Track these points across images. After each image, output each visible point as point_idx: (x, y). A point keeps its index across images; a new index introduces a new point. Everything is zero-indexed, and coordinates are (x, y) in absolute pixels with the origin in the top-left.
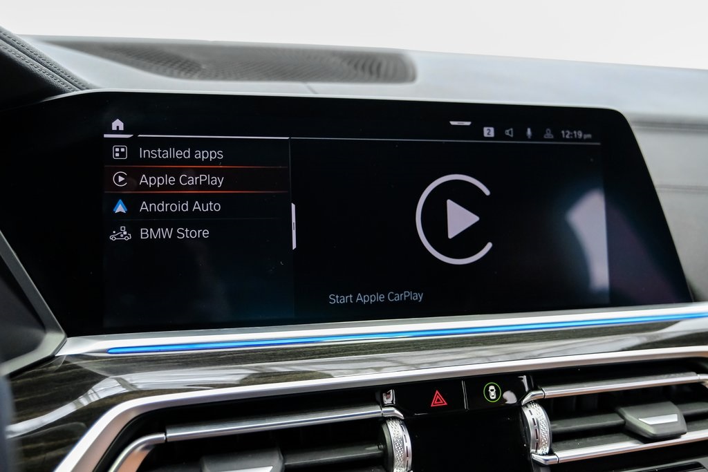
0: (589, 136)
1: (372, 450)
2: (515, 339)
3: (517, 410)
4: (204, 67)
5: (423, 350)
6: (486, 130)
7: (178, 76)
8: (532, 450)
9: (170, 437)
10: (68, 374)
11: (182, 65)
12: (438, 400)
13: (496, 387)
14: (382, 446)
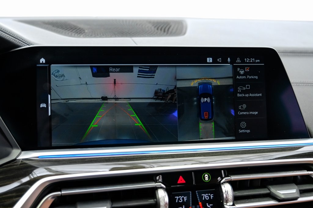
0: (259, 61)
1: (151, 201)
2: (219, 154)
4: (86, 31)
6: (208, 59)
7: (74, 37)
8: (225, 204)
9: (63, 194)
11: (77, 30)
12: (181, 180)
13: (208, 175)
14: (155, 200)
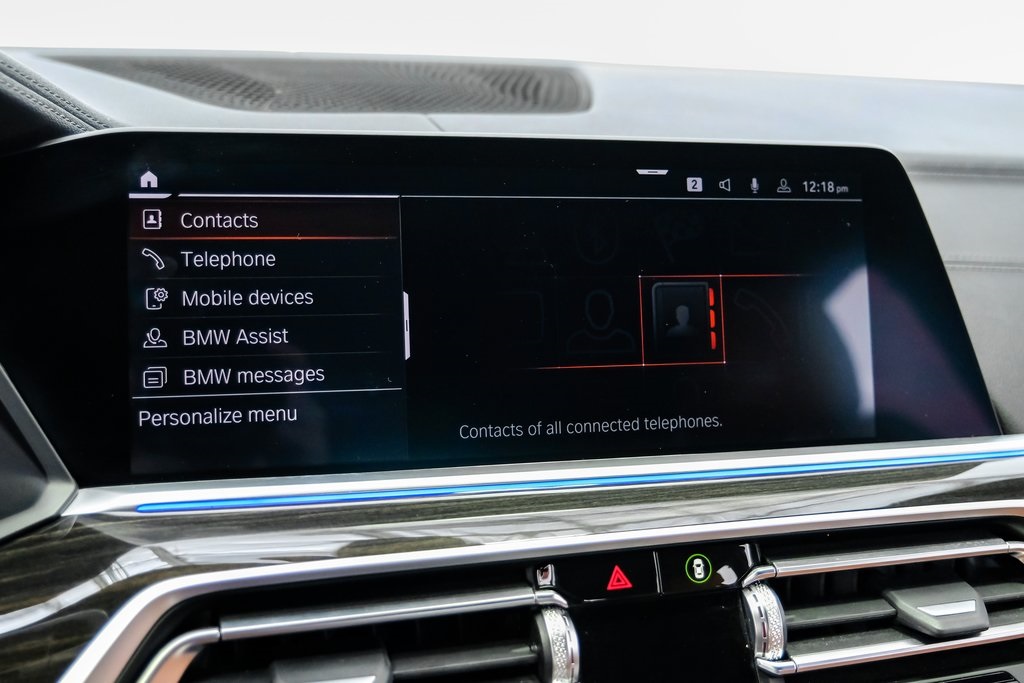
0: (845, 189)
1: (522, 653)
2: (734, 490)
3: (736, 593)
4: (278, 92)
5: (597, 506)
6: (690, 180)
7: (241, 107)
8: (758, 654)
9: (227, 634)
10: (80, 542)
11: (246, 89)
12: (619, 580)
13: (705, 561)
14: (536, 647)
